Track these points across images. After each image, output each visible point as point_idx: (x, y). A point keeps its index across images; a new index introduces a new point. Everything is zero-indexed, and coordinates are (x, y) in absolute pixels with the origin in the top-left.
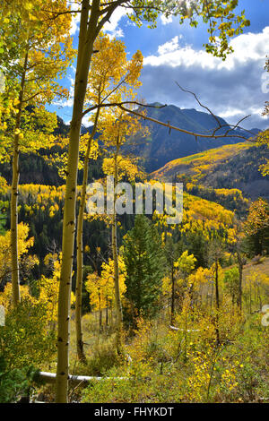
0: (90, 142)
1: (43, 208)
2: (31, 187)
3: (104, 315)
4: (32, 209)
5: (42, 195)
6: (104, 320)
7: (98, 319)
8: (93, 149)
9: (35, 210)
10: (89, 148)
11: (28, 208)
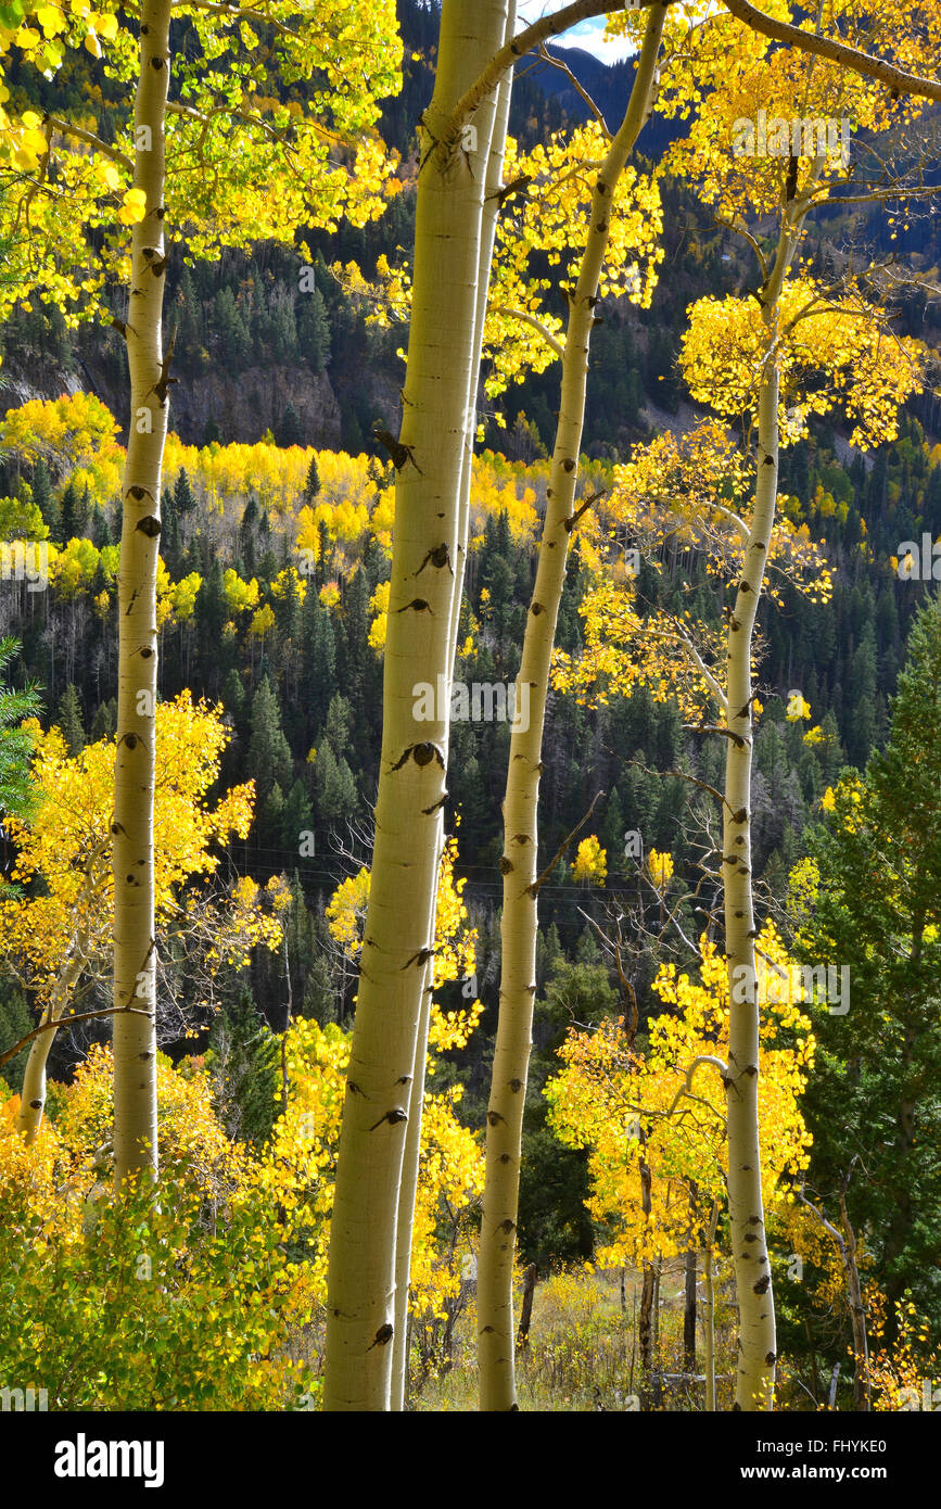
0: (603, 188)
1: (331, 594)
2: (261, 463)
3: (673, 1291)
4: (266, 598)
5: (326, 512)
6: (670, 1325)
7: (635, 1312)
8: (625, 234)
9: (282, 606)
10: (600, 228)
11: (243, 591)
